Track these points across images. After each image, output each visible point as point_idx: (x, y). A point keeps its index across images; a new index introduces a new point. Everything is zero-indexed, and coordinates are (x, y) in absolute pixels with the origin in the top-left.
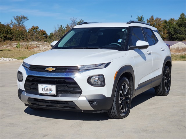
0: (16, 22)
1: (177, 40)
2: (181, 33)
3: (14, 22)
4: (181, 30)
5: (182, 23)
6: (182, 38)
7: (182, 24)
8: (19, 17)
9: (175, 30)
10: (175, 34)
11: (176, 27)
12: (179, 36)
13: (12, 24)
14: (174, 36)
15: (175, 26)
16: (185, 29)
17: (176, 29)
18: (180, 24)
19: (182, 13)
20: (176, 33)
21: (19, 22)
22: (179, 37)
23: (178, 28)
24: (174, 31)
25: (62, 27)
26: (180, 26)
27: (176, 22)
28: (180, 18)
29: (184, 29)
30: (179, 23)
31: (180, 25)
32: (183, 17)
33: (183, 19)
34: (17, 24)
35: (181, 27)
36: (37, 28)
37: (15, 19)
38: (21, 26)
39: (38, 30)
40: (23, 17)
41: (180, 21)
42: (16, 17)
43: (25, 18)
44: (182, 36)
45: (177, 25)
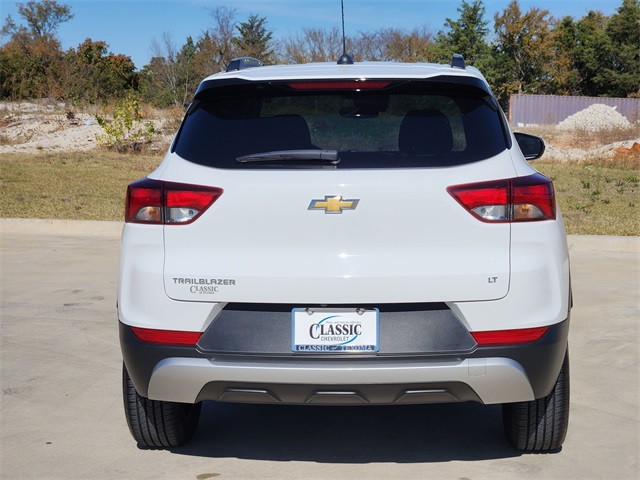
0: (25, 23)
1: (607, 92)
2: (623, 68)
3: (18, 25)
4: (622, 54)
5: (628, 28)
6: (624, 85)
7: (626, 34)
8: (40, 8)
9: (601, 56)
10: (601, 72)
11: (605, 43)
12: (615, 79)
13: (12, 30)
14: (597, 79)
15: (599, 41)
16: (636, 52)
17: (603, 50)
18: (618, 34)
20: (605, 65)
21: (35, 24)
22: (614, 83)
23: (610, 46)
24: (599, 59)
26: (619, 41)
27: (605, 27)
28: (621, 11)
29: (634, 50)
30: (615, 28)
31: (621, 37)
32: (630, 6)
33: (631, 11)
34: (30, 30)
35: (625, 42)
36: (100, 47)
37: (23, 12)
38: (45, 37)
39: (103, 55)
40: (52, 6)
41: (619, 22)
42: (26, 7)
43: (62, 11)
44: (625, 79)
45: (609, 35)
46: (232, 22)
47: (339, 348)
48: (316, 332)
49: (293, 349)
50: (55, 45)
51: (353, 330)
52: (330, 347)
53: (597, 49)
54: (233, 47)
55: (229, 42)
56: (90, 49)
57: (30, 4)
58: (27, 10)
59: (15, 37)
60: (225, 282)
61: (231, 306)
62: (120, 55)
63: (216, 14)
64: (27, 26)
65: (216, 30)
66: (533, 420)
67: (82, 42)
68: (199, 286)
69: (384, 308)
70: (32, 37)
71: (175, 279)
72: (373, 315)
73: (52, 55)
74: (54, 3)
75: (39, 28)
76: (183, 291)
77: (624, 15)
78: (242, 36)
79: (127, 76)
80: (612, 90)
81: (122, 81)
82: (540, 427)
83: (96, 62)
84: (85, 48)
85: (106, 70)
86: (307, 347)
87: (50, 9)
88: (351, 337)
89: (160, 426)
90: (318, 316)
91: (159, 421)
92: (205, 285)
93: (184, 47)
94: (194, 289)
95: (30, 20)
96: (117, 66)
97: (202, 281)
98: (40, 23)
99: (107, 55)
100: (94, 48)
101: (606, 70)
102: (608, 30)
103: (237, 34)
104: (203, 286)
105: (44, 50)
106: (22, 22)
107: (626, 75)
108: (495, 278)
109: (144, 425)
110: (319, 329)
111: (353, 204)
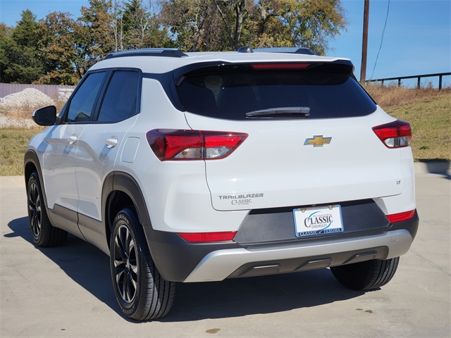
1: (16, 81)
2: (26, 63)
4: (25, 54)
5: (28, 36)
6: (29, 75)
7: (27, 40)
9: (10, 54)
10: (11, 66)
11: (12, 46)
12: (22, 71)
14: (8, 71)
15: (8, 45)
16: (36, 52)
17: (11, 51)
18: (21, 39)
19: (25, 10)
20: (14, 61)
22: (20, 74)
23: (17, 48)
24: (9, 57)
26: (22, 44)
27: (12, 34)
28: (21, 23)
29: (34, 51)
30: (19, 36)
31: (24, 42)
32: (28, 21)
33: (28, 24)
35: (26, 45)
41: (21, 31)
44: (29, 71)
45: (15, 40)
47: (323, 232)
48: (308, 223)
49: (297, 236)
51: (328, 219)
52: (318, 232)
53: (7, 50)
60: (257, 196)
61: (253, 212)
68: (238, 200)
69: (343, 205)
71: (220, 197)
72: (337, 209)
76: (227, 204)
77: (24, 26)
80: (20, 78)
82: (385, 273)
86: (305, 233)
88: (328, 224)
89: (165, 303)
90: (308, 212)
91: (165, 300)
92: (243, 199)
94: (234, 202)
97: (240, 196)
101: (15, 64)
102: (14, 37)
104: (241, 199)
107: (30, 68)
108: (400, 181)
109: (154, 304)
110: (310, 221)
111: (328, 140)
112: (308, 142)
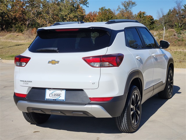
0: (123, 7)
3: (121, 8)
8: (127, 3)
13: (120, 10)
21: (126, 8)
25: (170, 11)
34: (124, 9)
36: (144, 13)
37: (123, 4)
38: (129, 11)
39: (144, 16)
40: (131, 2)
42: (123, 3)
43: (133, 4)
46: (181, 4)
47: (56, 100)
48: (51, 95)
49: (45, 100)
50: (131, 13)
51: (59, 95)
52: (54, 99)
54: (182, 12)
55: (180, 10)
56: (141, 14)
57: (125, 2)
58: (124, 4)
59: (120, 11)
60: (30, 82)
61: (33, 88)
62: (149, 16)
63: (177, 2)
64: (124, 8)
65: (176, 7)
66: (120, 123)
67: (139, 12)
69: (67, 90)
70: (125, 11)
71: (20, 81)
72: (64, 92)
73: (130, 16)
74: (131, 1)
75: (127, 9)
78: (184, 8)
79: (151, 21)
81: (149, 23)
82: (122, 125)
83: (142, 18)
84: (139, 14)
85: (145, 20)
86: (48, 99)
87: (130, 3)
88: (59, 97)
89: (30, 118)
90: (52, 91)
93: (168, 12)
94: (24, 83)
95: (125, 6)
96: (148, 19)
97: (26, 81)
98: (127, 7)
99: (146, 15)
100: (142, 14)
103: (183, 8)
105: (128, 15)
106: (122, 7)
108: (94, 83)
109: (27, 118)
110: (52, 95)
111: (58, 62)
112: (49, 62)
